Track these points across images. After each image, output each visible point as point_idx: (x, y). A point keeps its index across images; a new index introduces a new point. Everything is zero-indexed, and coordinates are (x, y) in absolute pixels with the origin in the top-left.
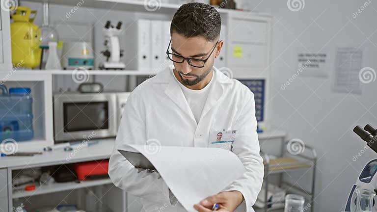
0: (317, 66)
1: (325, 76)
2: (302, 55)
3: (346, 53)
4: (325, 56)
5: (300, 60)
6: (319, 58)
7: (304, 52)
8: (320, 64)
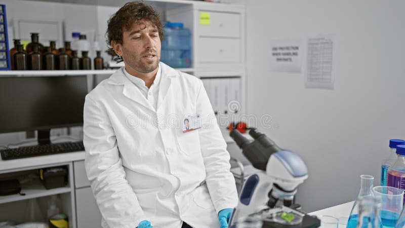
0: (290, 60)
1: (298, 71)
2: (275, 49)
3: (317, 44)
4: (297, 48)
5: (274, 54)
6: (292, 51)
7: (278, 46)
8: (293, 57)
